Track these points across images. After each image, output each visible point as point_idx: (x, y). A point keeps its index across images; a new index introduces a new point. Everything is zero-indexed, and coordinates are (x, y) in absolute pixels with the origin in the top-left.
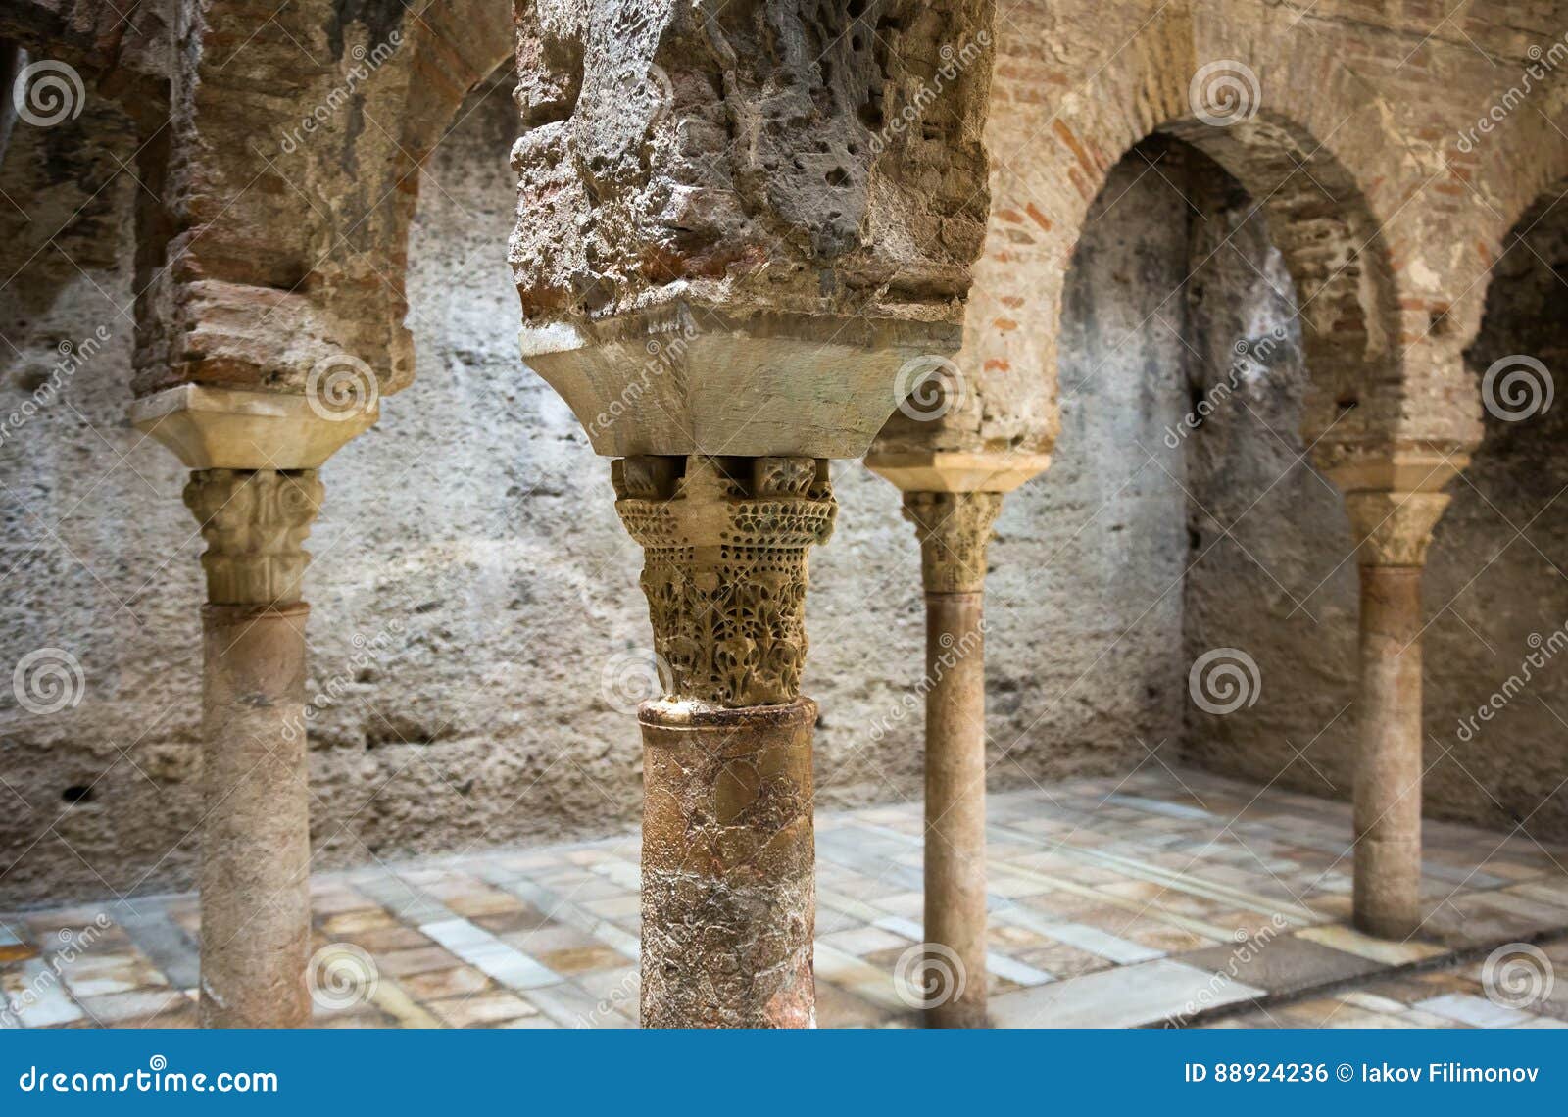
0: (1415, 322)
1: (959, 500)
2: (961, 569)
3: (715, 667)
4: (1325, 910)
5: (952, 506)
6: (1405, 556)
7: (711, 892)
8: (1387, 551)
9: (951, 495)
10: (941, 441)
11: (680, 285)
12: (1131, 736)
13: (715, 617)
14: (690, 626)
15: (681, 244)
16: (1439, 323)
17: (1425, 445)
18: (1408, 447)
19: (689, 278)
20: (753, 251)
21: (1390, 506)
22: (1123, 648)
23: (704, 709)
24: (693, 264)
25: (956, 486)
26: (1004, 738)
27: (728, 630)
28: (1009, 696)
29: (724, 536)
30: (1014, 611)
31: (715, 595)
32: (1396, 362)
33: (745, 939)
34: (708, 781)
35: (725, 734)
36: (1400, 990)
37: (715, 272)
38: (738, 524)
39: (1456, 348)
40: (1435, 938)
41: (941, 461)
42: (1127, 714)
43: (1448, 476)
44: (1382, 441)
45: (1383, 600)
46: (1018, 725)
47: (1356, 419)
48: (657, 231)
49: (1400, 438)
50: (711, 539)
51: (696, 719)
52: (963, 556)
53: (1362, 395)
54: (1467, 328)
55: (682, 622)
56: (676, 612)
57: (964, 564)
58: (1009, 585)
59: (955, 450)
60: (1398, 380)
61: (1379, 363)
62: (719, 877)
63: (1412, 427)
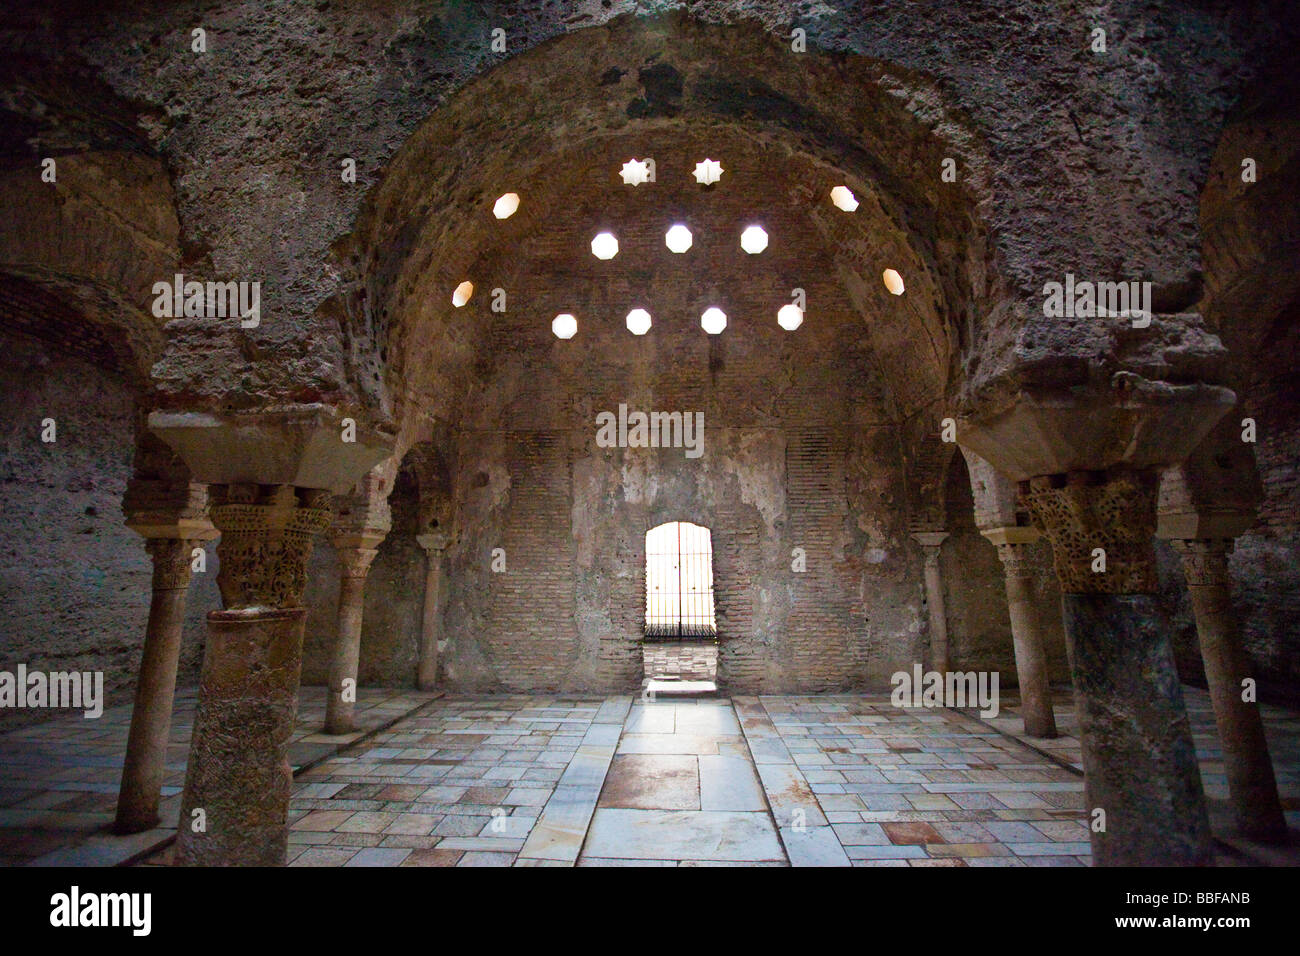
0: (374, 485)
1: (185, 543)
2: (179, 578)
3: (273, 589)
4: (310, 729)
5: (181, 545)
6: (361, 573)
7: (262, 706)
8: (354, 572)
9: (181, 540)
10: (186, 513)
11: (319, 405)
12: (189, 670)
13: (277, 563)
14: (261, 568)
15: (321, 387)
16: (382, 483)
17: (373, 530)
18: (368, 531)
19: (323, 402)
20: (347, 397)
21: (358, 554)
22: (190, 626)
23: (267, 610)
24: (325, 397)
25: (185, 536)
26: (116, 678)
27: (283, 570)
28: (123, 655)
29: (289, 524)
30: (133, 610)
31: (278, 553)
32: (367, 498)
33: (277, 726)
34: (264, 647)
35: (277, 622)
36: (352, 753)
37: (334, 402)
38: (299, 518)
39: (386, 496)
40: (356, 730)
41: (182, 523)
42: (188, 659)
43: (378, 542)
44: (359, 529)
45: (350, 591)
46: (126, 671)
47: (349, 519)
48: (307, 380)
49: (366, 527)
50: (282, 526)
51: (262, 615)
52: (182, 571)
53: (351, 510)
54: (389, 489)
55: (257, 567)
56: (254, 562)
57: (182, 575)
58: (133, 596)
59: (190, 518)
60: (367, 505)
61: (359, 498)
62: (266, 696)
63: (370, 524)
